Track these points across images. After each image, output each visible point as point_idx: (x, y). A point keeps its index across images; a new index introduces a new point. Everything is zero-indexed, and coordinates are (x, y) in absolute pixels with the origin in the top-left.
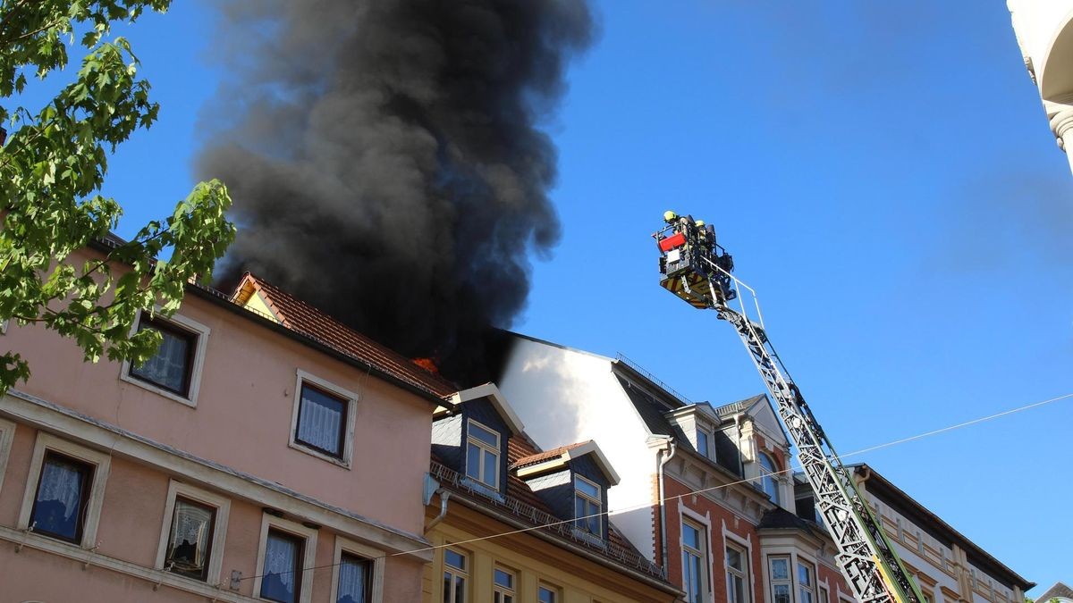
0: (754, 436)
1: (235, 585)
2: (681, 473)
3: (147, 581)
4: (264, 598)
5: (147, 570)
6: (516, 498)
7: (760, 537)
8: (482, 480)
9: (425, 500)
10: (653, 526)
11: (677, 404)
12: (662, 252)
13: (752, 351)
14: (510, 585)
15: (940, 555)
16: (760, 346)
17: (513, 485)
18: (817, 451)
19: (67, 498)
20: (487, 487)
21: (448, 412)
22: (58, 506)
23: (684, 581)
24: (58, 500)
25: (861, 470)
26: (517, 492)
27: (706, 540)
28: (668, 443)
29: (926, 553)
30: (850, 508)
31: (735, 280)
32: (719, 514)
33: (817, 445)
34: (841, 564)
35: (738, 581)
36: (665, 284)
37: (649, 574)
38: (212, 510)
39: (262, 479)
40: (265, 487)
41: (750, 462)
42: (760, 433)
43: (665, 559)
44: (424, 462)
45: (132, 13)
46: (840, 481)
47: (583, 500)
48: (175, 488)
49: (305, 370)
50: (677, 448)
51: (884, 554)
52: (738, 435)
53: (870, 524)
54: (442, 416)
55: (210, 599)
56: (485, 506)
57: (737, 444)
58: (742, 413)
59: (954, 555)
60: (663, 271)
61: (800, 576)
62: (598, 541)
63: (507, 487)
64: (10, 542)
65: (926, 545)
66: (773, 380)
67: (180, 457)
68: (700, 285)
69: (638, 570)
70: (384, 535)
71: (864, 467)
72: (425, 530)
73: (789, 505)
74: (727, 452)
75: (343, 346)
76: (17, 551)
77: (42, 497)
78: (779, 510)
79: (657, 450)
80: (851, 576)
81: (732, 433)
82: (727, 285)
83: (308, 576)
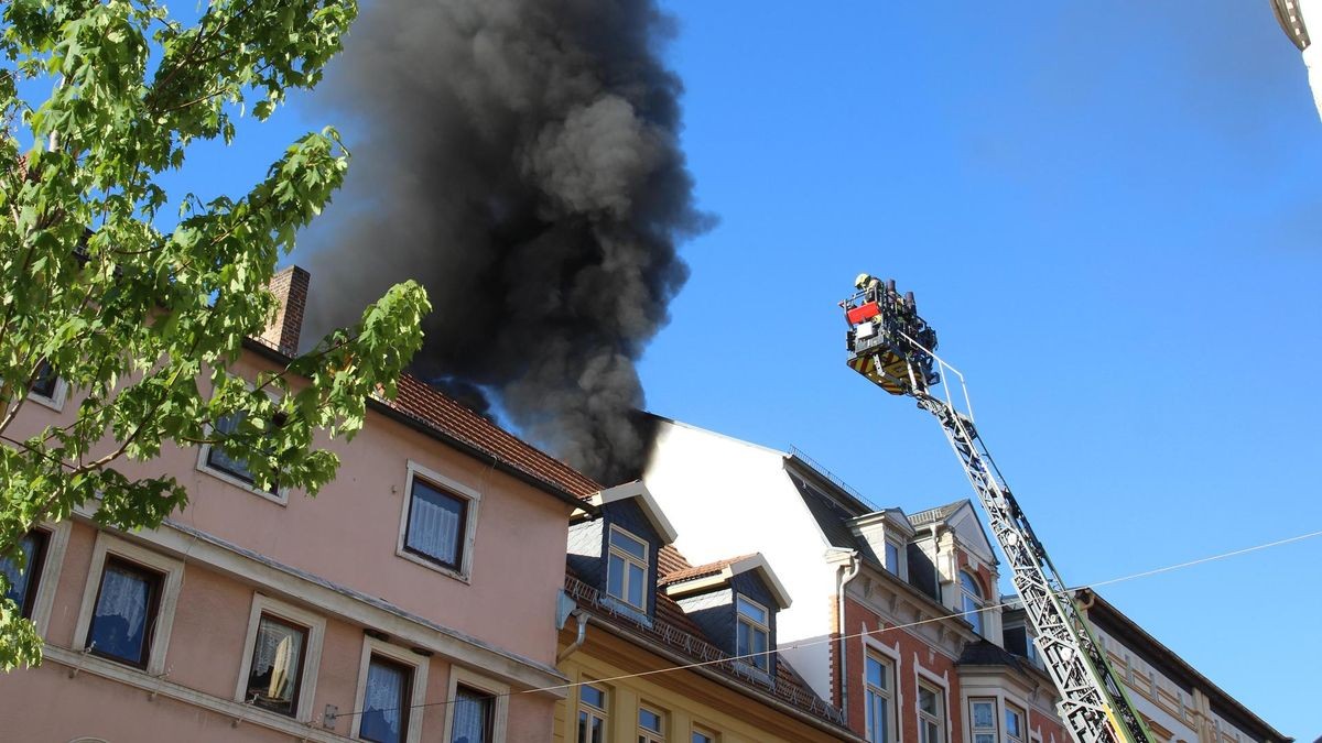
0: (954, 550)
1: (330, 723)
2: (866, 593)
3: (224, 716)
4: (364, 738)
5: (225, 702)
6: (666, 621)
7: (959, 675)
8: (626, 599)
9: (558, 623)
10: (831, 659)
11: (861, 509)
12: (851, 325)
13: (959, 449)
14: (657, 729)
15: (1177, 701)
16: (968, 443)
17: (662, 606)
18: (1036, 573)
19: (131, 613)
20: (632, 608)
21: (586, 515)
22: (119, 623)
23: (867, 727)
24: (119, 615)
25: (1083, 595)
26: (667, 614)
27: (894, 678)
28: (852, 558)
29: (1161, 699)
30: (1075, 645)
31: (940, 361)
32: (910, 645)
33: (1036, 566)
34: (1063, 714)
35: (932, 728)
36: (853, 364)
37: (825, 718)
38: (304, 631)
39: (365, 595)
40: (367, 604)
41: (949, 583)
42: (961, 547)
43: (844, 700)
44: (558, 577)
45: (310, 78)
46: (1064, 611)
47: (747, 625)
48: (260, 604)
49: (417, 462)
50: (862, 565)
51: (1117, 702)
52: (935, 549)
53: (1100, 665)
54: (579, 520)
55: (300, 739)
56: (630, 632)
57: (934, 561)
58: (941, 523)
59: (1195, 702)
60: (851, 347)
61: (1008, 726)
62: (764, 676)
63: (656, 609)
64: (63, 666)
65: (1160, 689)
66: (983, 486)
67: (267, 565)
68: (896, 365)
69: (812, 713)
70: (509, 665)
71: (1087, 592)
72: (558, 660)
73: (995, 636)
74: (921, 570)
75: (457, 431)
76: (71, 677)
77: (102, 610)
78: (984, 643)
79: (837, 567)
80: (1076, 728)
81: (927, 546)
82: (929, 367)
83: (416, 715)
